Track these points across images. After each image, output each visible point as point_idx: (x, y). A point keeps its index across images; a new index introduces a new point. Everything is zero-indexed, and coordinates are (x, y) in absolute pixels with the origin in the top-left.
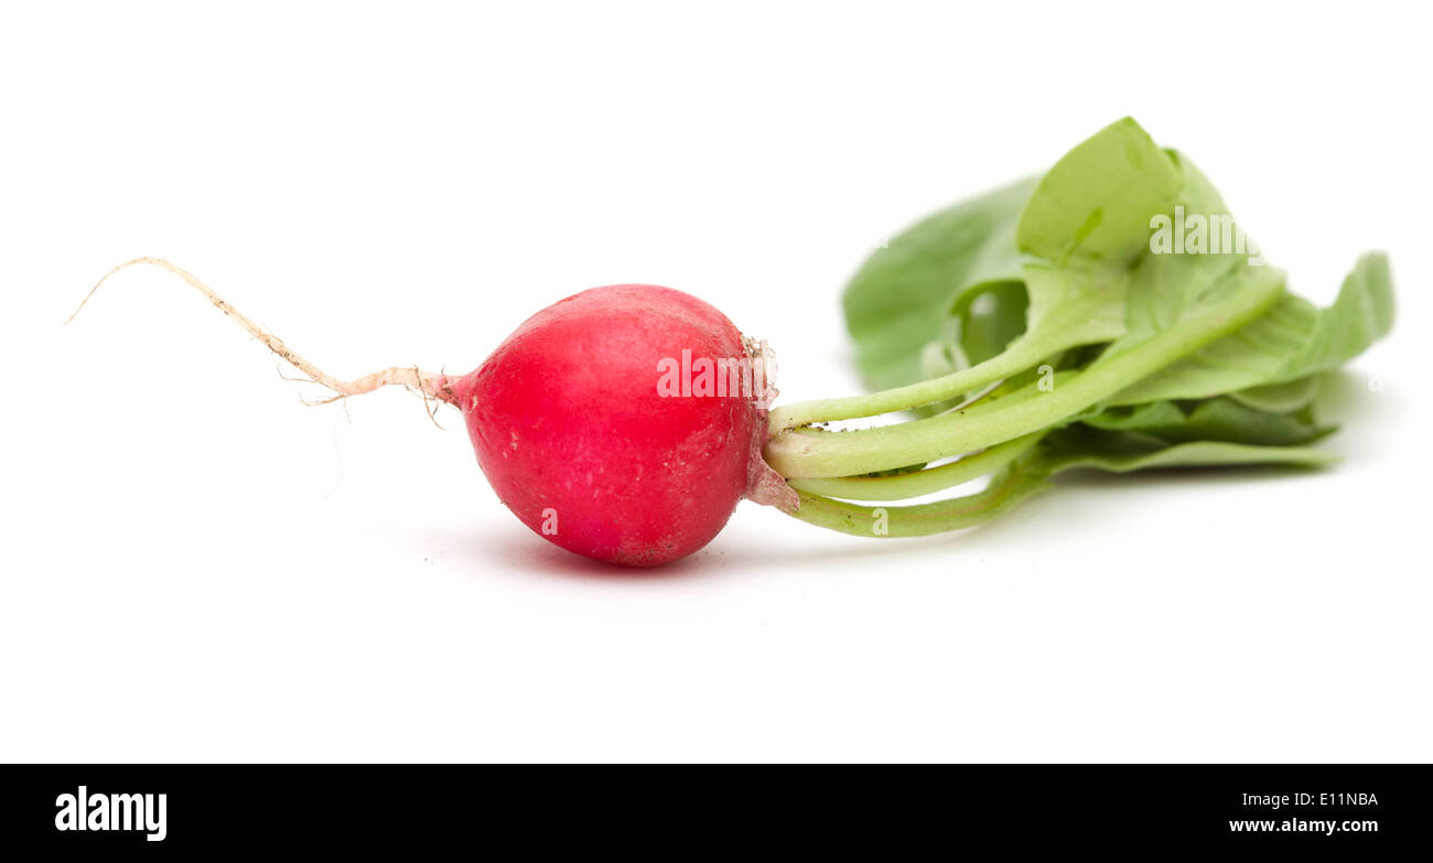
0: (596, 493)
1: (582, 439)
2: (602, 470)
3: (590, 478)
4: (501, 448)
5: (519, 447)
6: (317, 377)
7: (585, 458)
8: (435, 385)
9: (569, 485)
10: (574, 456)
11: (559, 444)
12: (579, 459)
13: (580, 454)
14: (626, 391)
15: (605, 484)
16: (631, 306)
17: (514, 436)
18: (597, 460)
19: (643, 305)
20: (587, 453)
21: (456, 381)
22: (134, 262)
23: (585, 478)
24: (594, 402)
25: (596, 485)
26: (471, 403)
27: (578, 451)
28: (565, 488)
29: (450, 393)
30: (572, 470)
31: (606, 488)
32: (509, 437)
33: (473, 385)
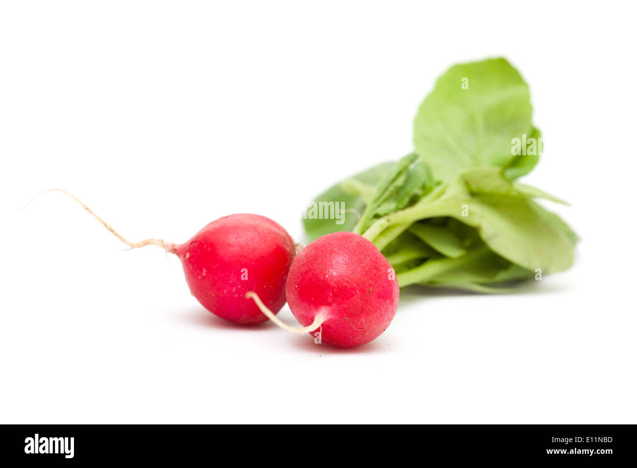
0: (236, 295)
1: (233, 274)
2: (239, 287)
3: (234, 290)
4: (198, 274)
5: (206, 275)
6: (123, 240)
7: (233, 281)
8: (170, 247)
9: (225, 291)
10: (229, 281)
11: (223, 275)
12: (231, 282)
13: (232, 280)
14: (252, 256)
15: (240, 292)
16: (252, 222)
17: (205, 270)
18: (238, 283)
19: (257, 222)
20: (234, 280)
21: (178, 246)
22: (51, 190)
23: (232, 289)
24: (239, 260)
25: (236, 292)
26: (185, 256)
27: (230, 278)
28: (224, 293)
29: (175, 251)
30: (227, 286)
31: (240, 294)
32: (201, 271)
33: (187, 249)
